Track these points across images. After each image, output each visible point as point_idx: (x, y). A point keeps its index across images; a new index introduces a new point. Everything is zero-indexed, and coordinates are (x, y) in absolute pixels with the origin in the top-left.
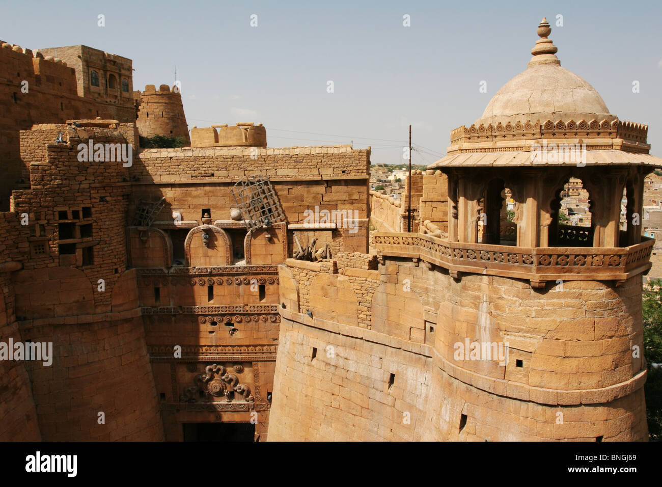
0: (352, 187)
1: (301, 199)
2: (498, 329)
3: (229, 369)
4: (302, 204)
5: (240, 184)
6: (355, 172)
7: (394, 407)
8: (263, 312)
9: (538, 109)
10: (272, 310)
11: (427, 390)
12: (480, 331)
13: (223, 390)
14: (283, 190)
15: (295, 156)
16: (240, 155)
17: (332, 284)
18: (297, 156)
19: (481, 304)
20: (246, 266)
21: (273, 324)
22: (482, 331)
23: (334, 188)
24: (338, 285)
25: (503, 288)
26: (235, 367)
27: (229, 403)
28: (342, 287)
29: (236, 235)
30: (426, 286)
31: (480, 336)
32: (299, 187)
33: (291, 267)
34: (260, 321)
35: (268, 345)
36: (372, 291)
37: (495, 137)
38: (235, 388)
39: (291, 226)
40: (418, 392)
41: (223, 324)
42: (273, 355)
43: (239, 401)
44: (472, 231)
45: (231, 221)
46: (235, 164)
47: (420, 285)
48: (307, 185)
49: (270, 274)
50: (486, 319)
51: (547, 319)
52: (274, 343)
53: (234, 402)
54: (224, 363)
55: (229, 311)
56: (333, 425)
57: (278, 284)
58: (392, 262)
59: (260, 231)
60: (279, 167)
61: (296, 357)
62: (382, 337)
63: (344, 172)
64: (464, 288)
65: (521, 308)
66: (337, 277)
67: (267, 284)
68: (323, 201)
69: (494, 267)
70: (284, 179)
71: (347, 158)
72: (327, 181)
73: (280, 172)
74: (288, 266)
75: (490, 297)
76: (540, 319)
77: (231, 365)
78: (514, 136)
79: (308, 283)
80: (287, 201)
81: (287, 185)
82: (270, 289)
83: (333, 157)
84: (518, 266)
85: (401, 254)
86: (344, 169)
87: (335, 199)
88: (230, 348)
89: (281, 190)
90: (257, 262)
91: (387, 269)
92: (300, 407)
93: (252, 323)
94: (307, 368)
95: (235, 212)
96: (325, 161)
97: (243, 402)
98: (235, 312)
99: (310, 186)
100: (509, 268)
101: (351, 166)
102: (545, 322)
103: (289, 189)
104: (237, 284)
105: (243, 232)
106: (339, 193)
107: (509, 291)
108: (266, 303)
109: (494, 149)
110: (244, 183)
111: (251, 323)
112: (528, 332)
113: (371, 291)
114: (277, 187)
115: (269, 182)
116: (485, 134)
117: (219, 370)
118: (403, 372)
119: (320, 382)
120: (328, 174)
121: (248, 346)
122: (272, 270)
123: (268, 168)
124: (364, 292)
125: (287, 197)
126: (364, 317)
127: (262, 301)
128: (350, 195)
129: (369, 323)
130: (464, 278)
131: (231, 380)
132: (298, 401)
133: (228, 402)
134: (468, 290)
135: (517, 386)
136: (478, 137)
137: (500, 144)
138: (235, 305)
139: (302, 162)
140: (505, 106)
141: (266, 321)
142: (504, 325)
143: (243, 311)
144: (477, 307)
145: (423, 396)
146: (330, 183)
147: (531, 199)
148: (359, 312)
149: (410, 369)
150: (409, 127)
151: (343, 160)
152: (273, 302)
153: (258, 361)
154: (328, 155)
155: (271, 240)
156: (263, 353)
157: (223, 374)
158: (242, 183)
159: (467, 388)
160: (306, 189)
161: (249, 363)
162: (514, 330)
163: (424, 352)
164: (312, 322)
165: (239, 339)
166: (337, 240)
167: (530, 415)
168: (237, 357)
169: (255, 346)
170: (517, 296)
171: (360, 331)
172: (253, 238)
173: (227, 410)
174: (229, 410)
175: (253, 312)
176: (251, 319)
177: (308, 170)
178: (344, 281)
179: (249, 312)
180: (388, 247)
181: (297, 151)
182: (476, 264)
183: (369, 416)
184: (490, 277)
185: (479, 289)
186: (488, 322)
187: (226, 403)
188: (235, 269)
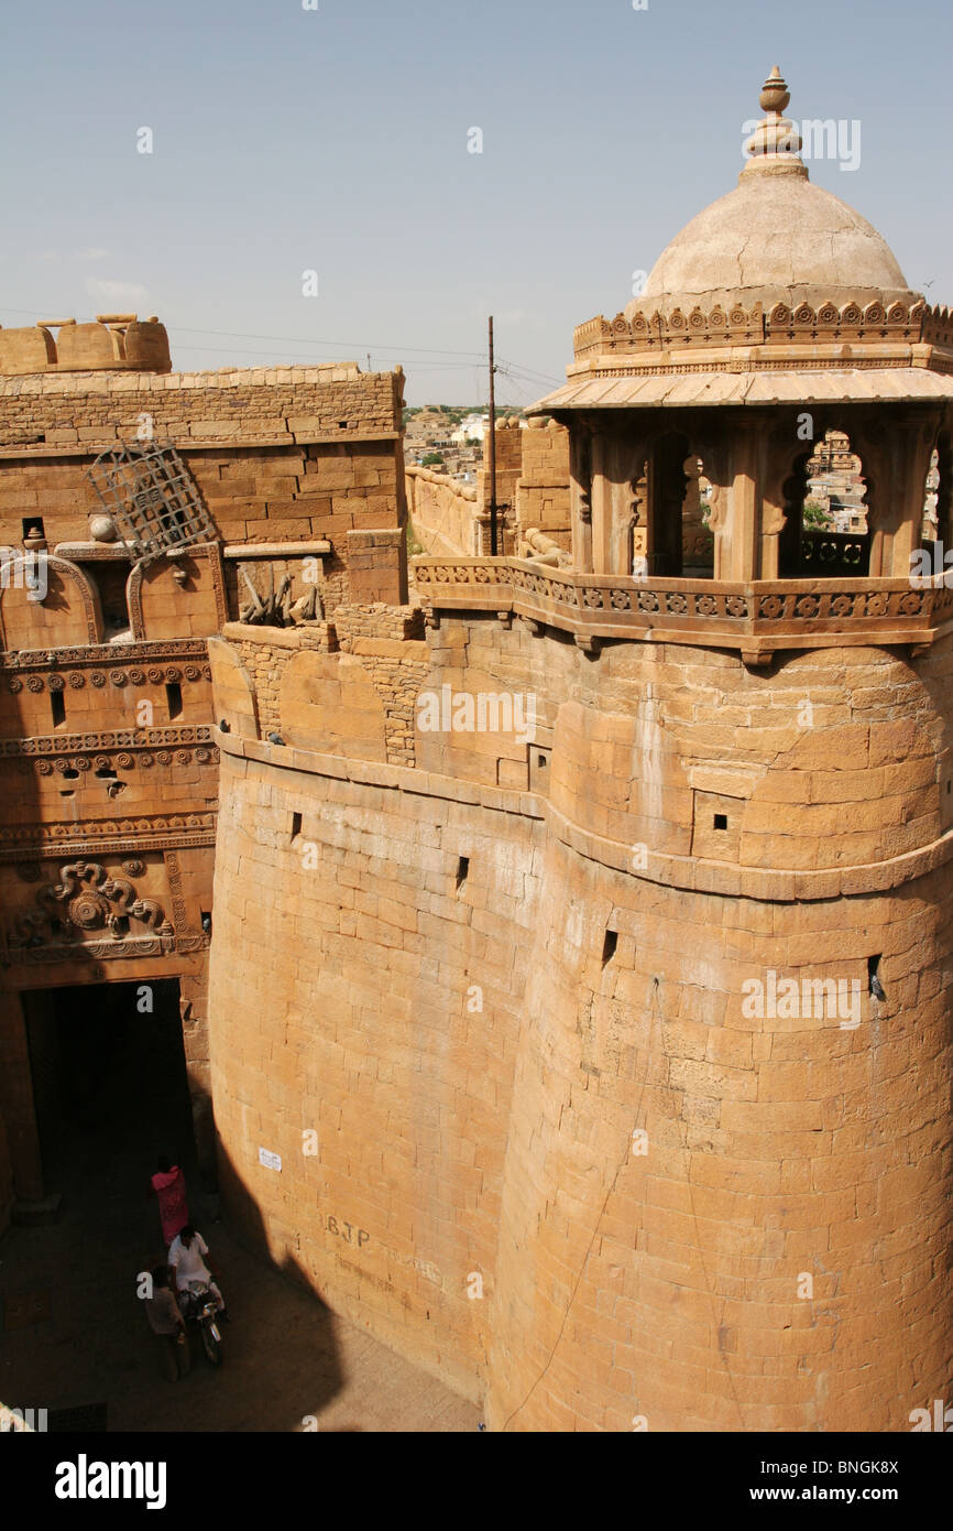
0: (363, 458)
1: (249, 488)
2: (678, 754)
3: (112, 870)
4: (253, 499)
5: (107, 458)
6: (369, 425)
7: (469, 925)
8: (179, 742)
9: (760, 279)
10: (199, 738)
11: (536, 885)
12: (640, 760)
13: (104, 914)
14: (207, 470)
15: (230, 391)
16: (104, 391)
17: (326, 675)
18: (234, 391)
19: (641, 704)
20: (134, 643)
21: (203, 768)
22: (645, 758)
23: (323, 462)
24: (341, 676)
25: (687, 668)
26: (127, 864)
27: (120, 941)
28: (349, 680)
29: (106, 575)
30: (526, 669)
31: (641, 771)
32: (244, 462)
33: (236, 641)
34: (175, 763)
35: (195, 814)
36: (415, 686)
37: (668, 340)
38: (130, 909)
39: (230, 551)
40: (518, 892)
41: (91, 775)
42: (208, 833)
43: (139, 936)
44: (621, 545)
45: (92, 544)
46: (92, 413)
47: (516, 668)
48: (262, 456)
49: (190, 658)
50: (653, 734)
51: (776, 729)
52: (208, 809)
53: (129, 938)
54: (102, 858)
55: (103, 744)
56: (345, 970)
57: (210, 680)
58: (455, 622)
59: (162, 563)
60: (197, 417)
61: (257, 835)
62: (439, 783)
63: (343, 425)
64: (608, 671)
65: (723, 709)
66: (338, 658)
67: (185, 680)
68: (299, 491)
69: (667, 624)
70: (208, 444)
71: (349, 393)
72: (307, 447)
73: (197, 429)
74: (229, 640)
75: (660, 689)
76: (761, 730)
77: (118, 860)
78: (707, 338)
79: (275, 675)
80: (219, 494)
81: (216, 458)
82: (191, 691)
83: (318, 392)
84: (717, 622)
85: (471, 603)
86: (344, 419)
87: (326, 486)
88: (112, 824)
89: (202, 470)
90: (160, 634)
91: (443, 638)
92: (274, 938)
93: (158, 768)
94: (282, 855)
95: (99, 524)
96: (300, 402)
97: (149, 937)
98: (117, 746)
99: (269, 459)
100: (699, 626)
101: (358, 411)
102: (770, 736)
103: (220, 466)
104: (117, 685)
105: (123, 566)
106: (334, 472)
107: (698, 674)
108: (183, 723)
109: (665, 368)
110: (117, 455)
111: (154, 769)
112: (737, 757)
113: (411, 686)
114: (194, 463)
115: (174, 453)
116: (646, 335)
117: (91, 872)
118: (486, 851)
119: (312, 886)
120: (308, 431)
121: (151, 818)
122: (193, 650)
123: (170, 420)
124: (396, 688)
125: (218, 485)
126: (400, 741)
127: (176, 720)
128: (360, 476)
129: (411, 754)
130: (606, 651)
131: (119, 893)
132: (268, 927)
133: (115, 939)
134: (614, 675)
135: (715, 869)
136: (632, 342)
137: (678, 357)
138: (115, 731)
139: (247, 405)
140: (690, 272)
141: (187, 761)
142: (689, 744)
143: (135, 743)
144: (633, 710)
145: (528, 900)
146: (313, 452)
147: (744, 476)
148: (388, 731)
149: (499, 846)
150: (488, 321)
151: (340, 397)
152: (201, 719)
153: (176, 849)
154: (306, 386)
155: (187, 584)
156: (186, 831)
157: (100, 882)
158: (112, 455)
159: (617, 878)
160: (260, 466)
161: (157, 855)
162: (709, 755)
163: (529, 810)
164: (284, 755)
165: (130, 804)
166: (336, 579)
167: (742, 922)
168: (128, 842)
169: (168, 817)
170: (716, 685)
171: (391, 772)
172: (145, 581)
173: (115, 956)
174: (120, 956)
175: (156, 745)
176: (153, 760)
177: (263, 422)
178: (354, 667)
179: (148, 745)
180: (444, 589)
181: (235, 380)
182: (629, 621)
183: (419, 948)
184: (660, 646)
185: (638, 672)
186: (657, 739)
187: (112, 941)
188: (111, 650)
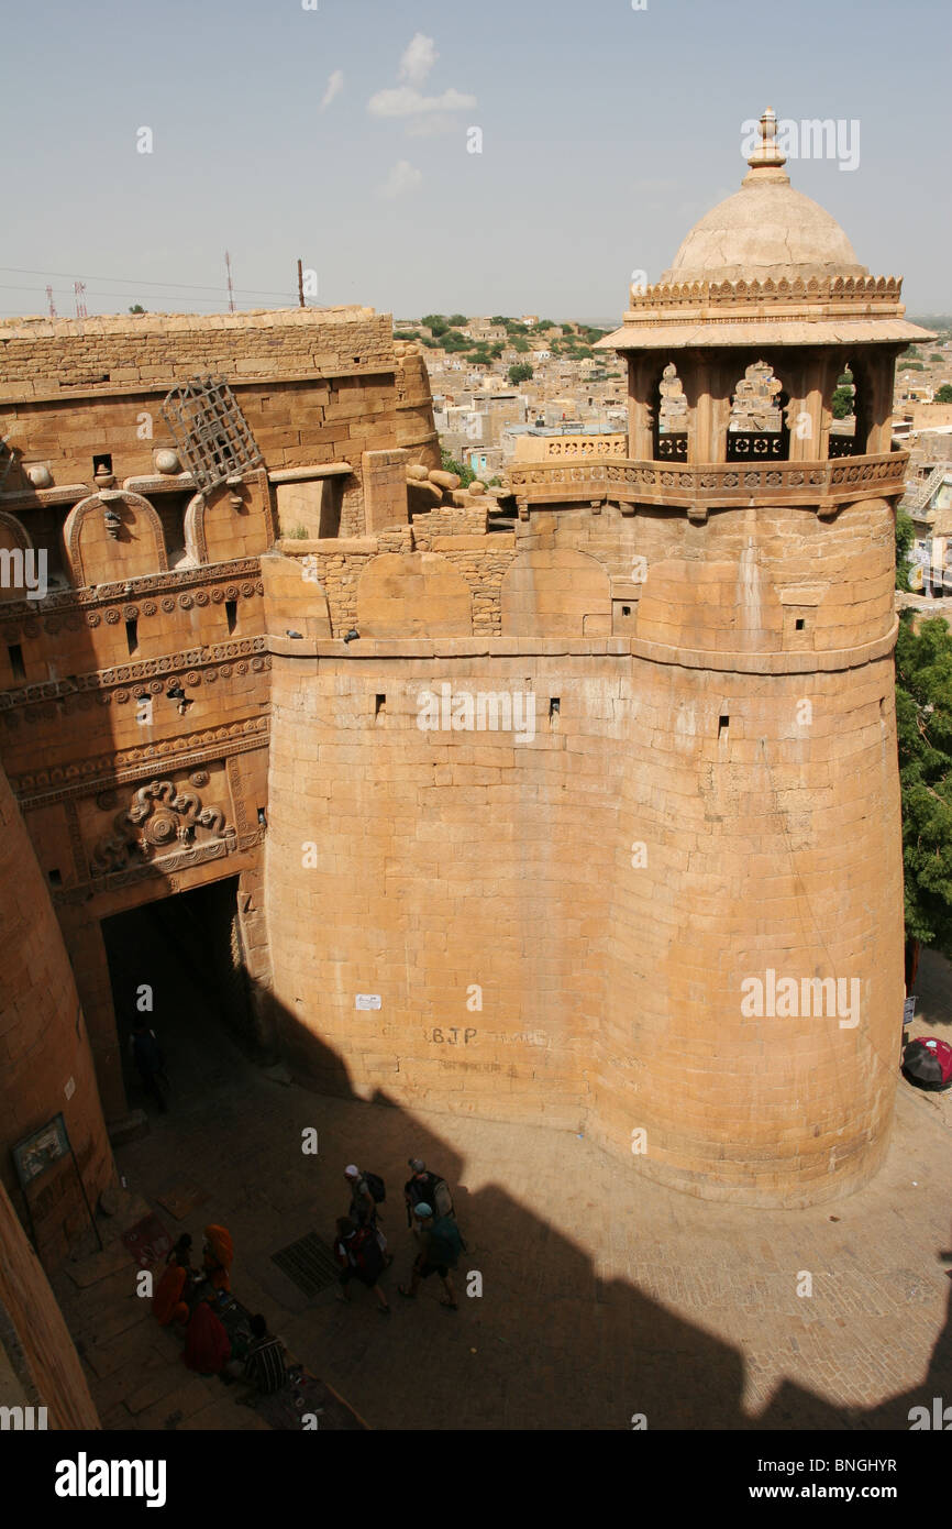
0: (373, 389)
1: (284, 419)
2: (773, 582)
3: (181, 784)
4: (289, 428)
5: (175, 395)
6: (375, 360)
7: (564, 750)
8: (239, 655)
9: (803, 258)
10: (255, 648)
11: (625, 705)
12: (743, 591)
13: (176, 828)
14: (253, 404)
15: (267, 331)
16: (160, 332)
17: (410, 571)
18: (271, 331)
19: (743, 553)
20: (200, 567)
21: (258, 675)
22: (747, 589)
23: (343, 393)
24: (424, 571)
25: (778, 523)
26: (195, 776)
27: (191, 851)
28: (435, 572)
29: (170, 504)
30: (617, 543)
31: (743, 597)
32: (282, 395)
33: (297, 555)
34: (235, 675)
35: (251, 719)
36: (501, 570)
37: (761, 299)
38: (199, 818)
39: (275, 476)
40: (608, 714)
41: (163, 696)
42: (263, 735)
43: (207, 842)
44: (719, 445)
45: (159, 477)
46: (151, 352)
47: (605, 543)
48: (297, 389)
49: (246, 576)
50: (752, 572)
51: (836, 556)
52: (262, 713)
53: (197, 847)
54: (169, 775)
55: (175, 666)
56: (442, 816)
57: (262, 594)
58: (544, 513)
59: (223, 489)
60: (241, 355)
61: (338, 721)
62: (530, 643)
63: (357, 360)
64: (714, 532)
65: (803, 547)
66: (420, 556)
67: (241, 596)
68: (325, 419)
69: (764, 494)
70: (252, 380)
71: (361, 332)
72: (331, 380)
73: (243, 366)
74: (288, 555)
75: (758, 539)
76: (826, 558)
77: (184, 774)
78: (790, 298)
79: (351, 578)
80: (261, 424)
81: (259, 392)
82: (245, 607)
83: (337, 332)
84: (802, 489)
85: (568, 497)
86: (358, 355)
87: (345, 414)
88: (182, 741)
89: (248, 403)
90: (221, 557)
91: (533, 527)
92: (366, 805)
93: (221, 681)
94: (367, 733)
95: (165, 458)
96: (324, 340)
97: (215, 841)
98: (186, 666)
99: (302, 392)
100: (788, 493)
101: (368, 348)
102: (832, 561)
103: (263, 399)
104: (184, 608)
105: (186, 495)
106: (351, 402)
107: (789, 529)
108: (240, 637)
109: (760, 318)
110: (183, 391)
111: (217, 682)
112: (811, 578)
113: (498, 570)
114: (243, 397)
115: (227, 388)
116: (746, 295)
117: (165, 789)
118: (575, 690)
119: (403, 753)
120: (331, 367)
121: (214, 729)
122: (249, 569)
123: (219, 358)
124: (482, 573)
125: (259, 417)
126: (488, 616)
128: (370, 404)
129: (498, 625)
130: (712, 518)
131: (190, 804)
132: (359, 798)
133: (187, 849)
134: (720, 534)
135: (801, 655)
136: (734, 299)
137: (770, 310)
138: (185, 652)
139: (281, 343)
141: (244, 672)
142: (780, 574)
143: (203, 660)
144: (736, 557)
145: (618, 718)
146: (336, 384)
147: (817, 391)
148: (474, 610)
149: (588, 683)
151: (353, 336)
152: (254, 631)
153: (237, 754)
154: (329, 327)
155: (242, 509)
156: (244, 736)
157: (172, 798)
158: (180, 392)
159: (725, 677)
160: (294, 398)
161: (220, 763)
162: (794, 580)
163: (616, 650)
164: (363, 646)
165: (198, 718)
166: (354, 495)
167: (817, 690)
168: (198, 755)
169: (228, 726)
170: (799, 532)
171: (482, 643)
172: (207, 509)
173: (187, 865)
174: (192, 864)
175: (220, 660)
176: (217, 675)
177: (295, 359)
178: (438, 561)
179: (213, 660)
180: (539, 488)
181: (268, 321)
182: (736, 494)
183: (518, 779)
184: (760, 510)
185: (741, 530)
186: (756, 574)
187: (184, 852)
188: (181, 576)
